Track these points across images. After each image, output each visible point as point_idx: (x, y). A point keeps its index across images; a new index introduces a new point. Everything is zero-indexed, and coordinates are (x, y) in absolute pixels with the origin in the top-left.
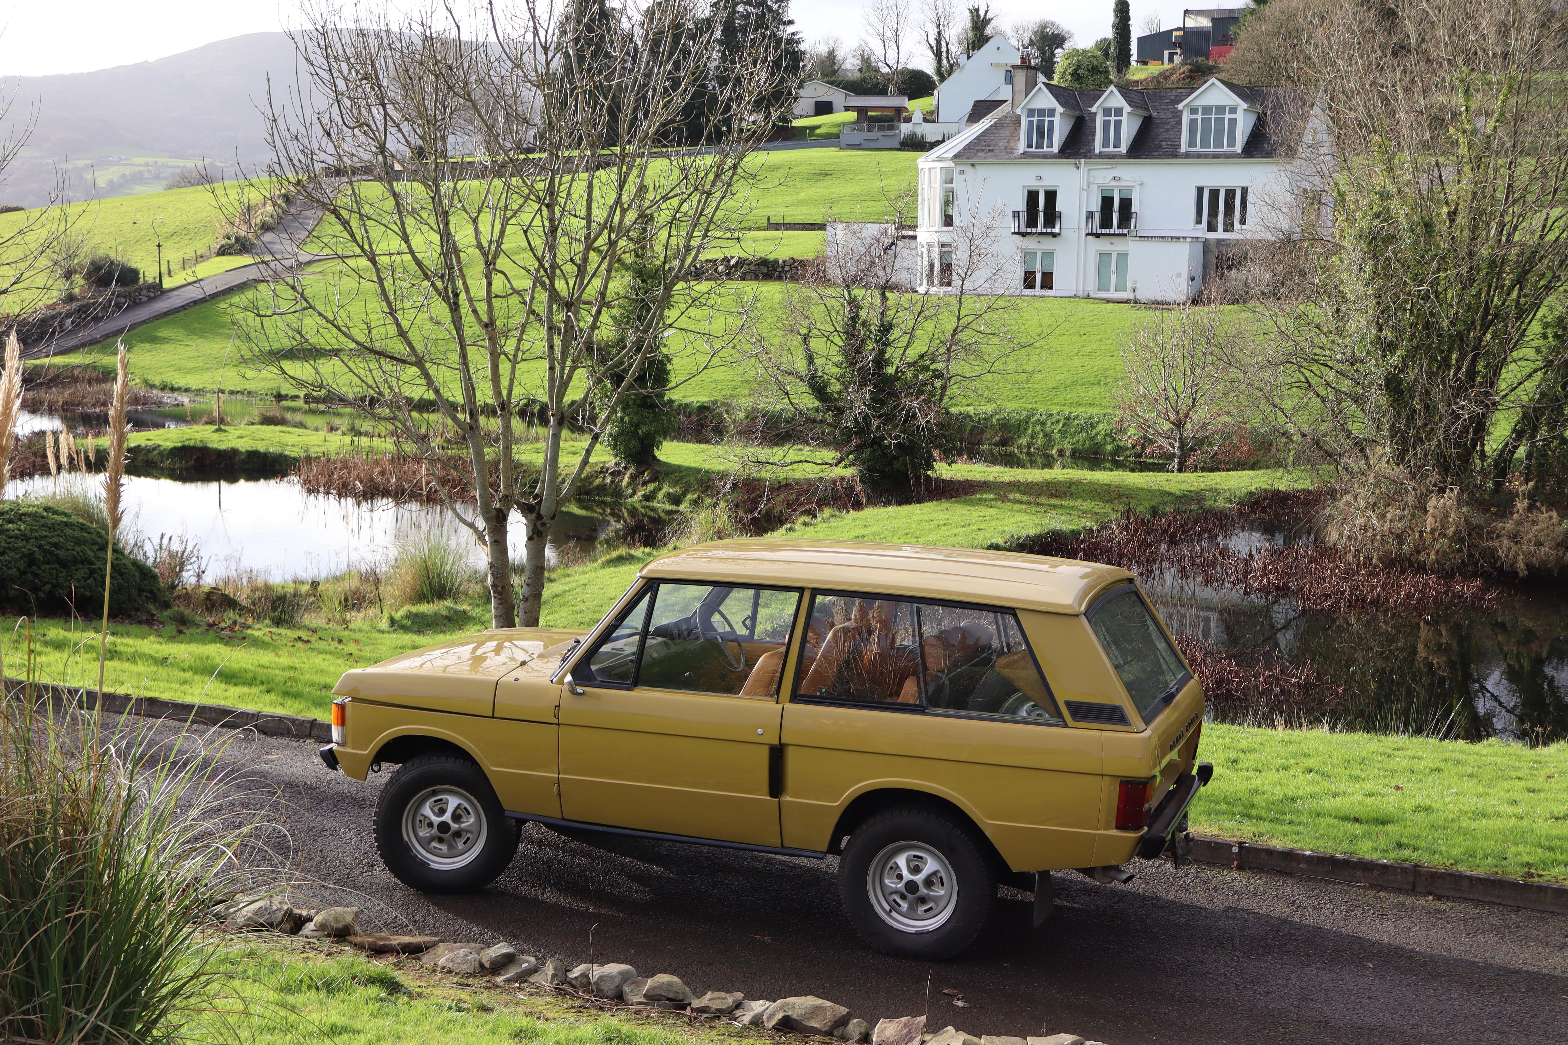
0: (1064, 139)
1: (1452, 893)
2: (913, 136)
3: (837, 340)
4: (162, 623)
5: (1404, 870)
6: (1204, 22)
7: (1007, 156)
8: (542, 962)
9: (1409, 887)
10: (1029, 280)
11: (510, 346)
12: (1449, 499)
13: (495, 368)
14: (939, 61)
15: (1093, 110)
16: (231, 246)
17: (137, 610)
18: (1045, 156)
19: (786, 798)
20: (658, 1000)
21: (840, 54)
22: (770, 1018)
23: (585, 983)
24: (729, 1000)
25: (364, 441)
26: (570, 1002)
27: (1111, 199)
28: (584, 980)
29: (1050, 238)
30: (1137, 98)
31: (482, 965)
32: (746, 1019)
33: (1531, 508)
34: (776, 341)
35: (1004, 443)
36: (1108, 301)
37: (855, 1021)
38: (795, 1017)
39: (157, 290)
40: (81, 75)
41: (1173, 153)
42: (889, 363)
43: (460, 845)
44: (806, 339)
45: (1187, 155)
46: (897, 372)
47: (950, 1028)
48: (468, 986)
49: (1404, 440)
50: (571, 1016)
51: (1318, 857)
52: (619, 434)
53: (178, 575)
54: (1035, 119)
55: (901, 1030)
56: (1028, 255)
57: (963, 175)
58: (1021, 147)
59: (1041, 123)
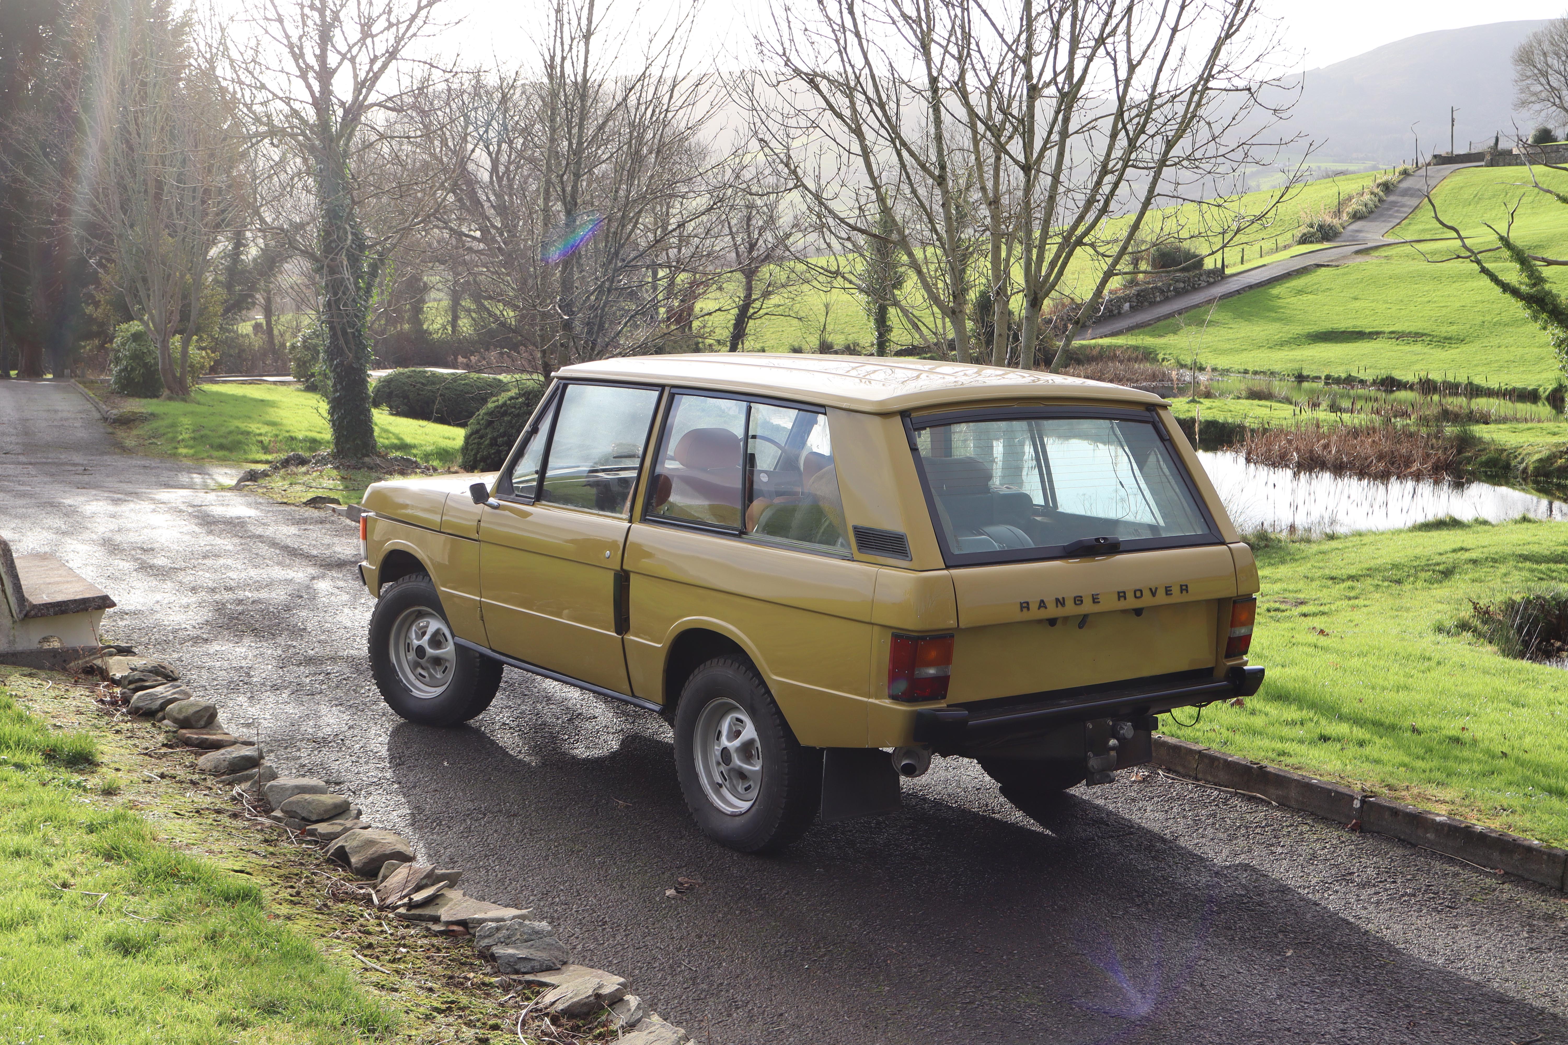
9: (1556, 884)
16: (1313, 235)
19: (630, 637)
20: (293, 817)
24: (344, 826)
37: (387, 862)
38: (347, 849)
39: (1216, 276)
51: (1450, 826)
55: (407, 878)
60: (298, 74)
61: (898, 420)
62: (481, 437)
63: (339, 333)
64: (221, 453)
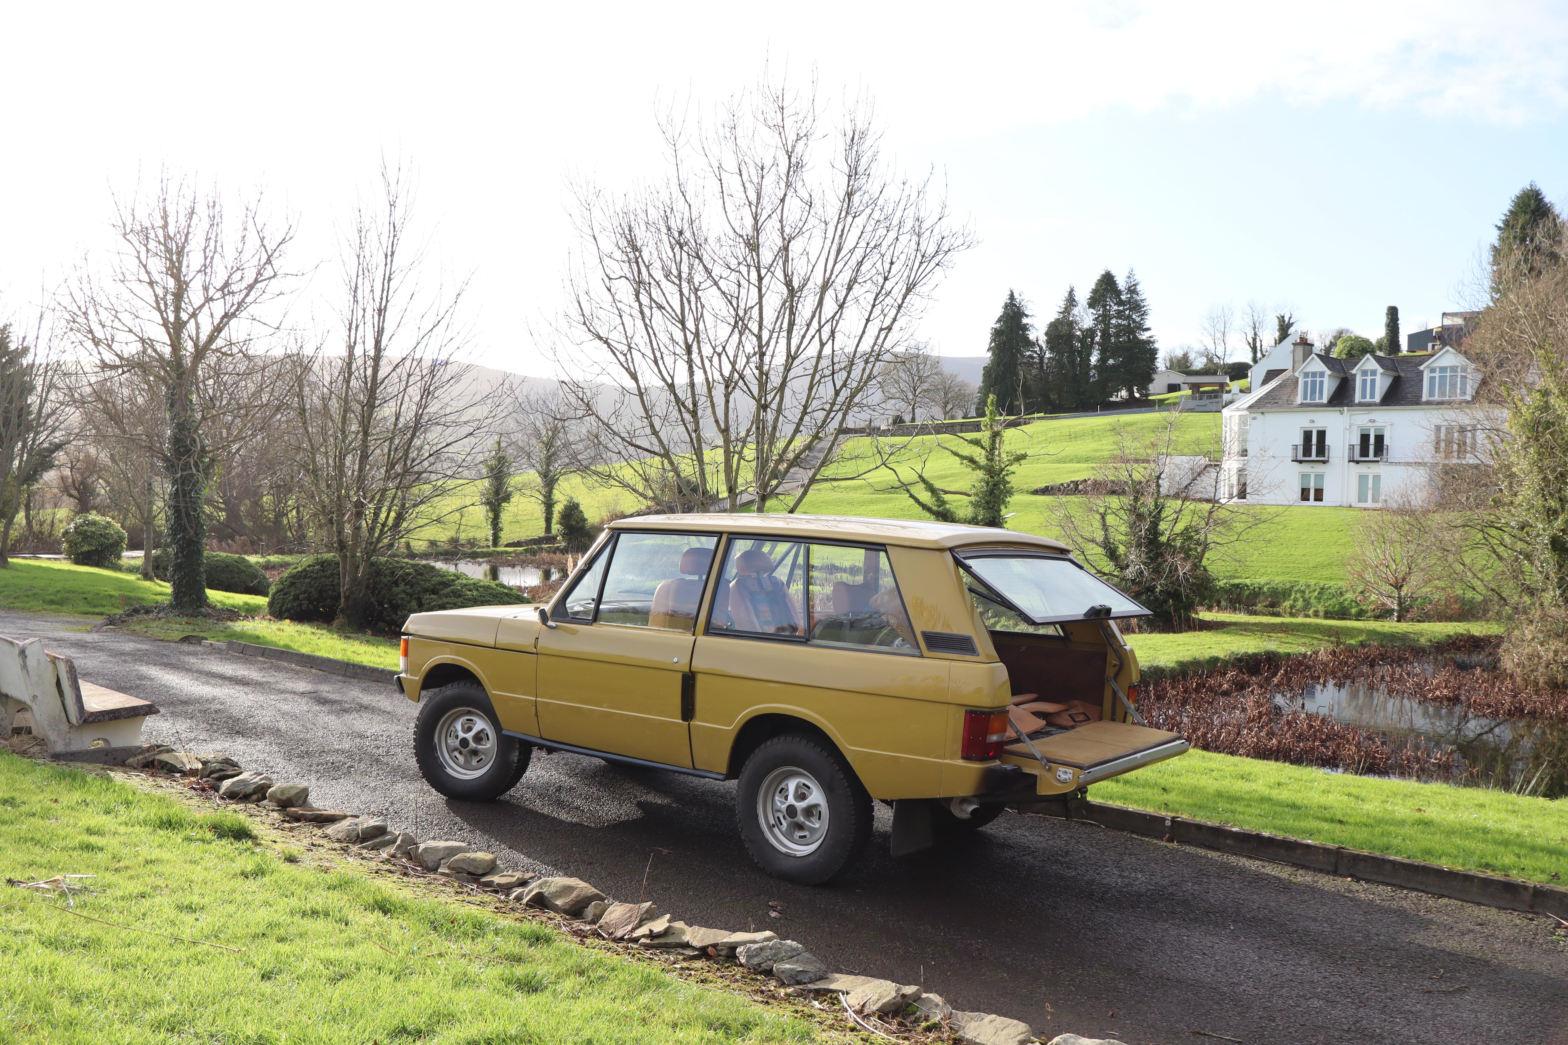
0: (1331, 393)
1: (1374, 877)
3: (1124, 516)
5: (1326, 851)
6: (1459, 321)
7: (1288, 406)
9: (1331, 869)
10: (1305, 495)
14: (1255, 352)
15: (1354, 372)
18: (1318, 405)
19: (695, 723)
21: (1192, 356)
22: (527, 895)
27: (1368, 436)
29: (1321, 465)
30: (1388, 364)
35: (1273, 605)
36: (1365, 509)
41: (1416, 401)
42: (1161, 534)
43: (474, 763)
44: (1103, 517)
45: (1428, 403)
46: (1168, 540)
51: (1244, 834)
54: (1309, 380)
56: (1305, 477)
57: (1254, 418)
58: (1299, 400)
59: (1314, 383)
60: (161, 322)
61: (948, 555)
62: (285, 594)
63: (183, 514)
64: (54, 607)
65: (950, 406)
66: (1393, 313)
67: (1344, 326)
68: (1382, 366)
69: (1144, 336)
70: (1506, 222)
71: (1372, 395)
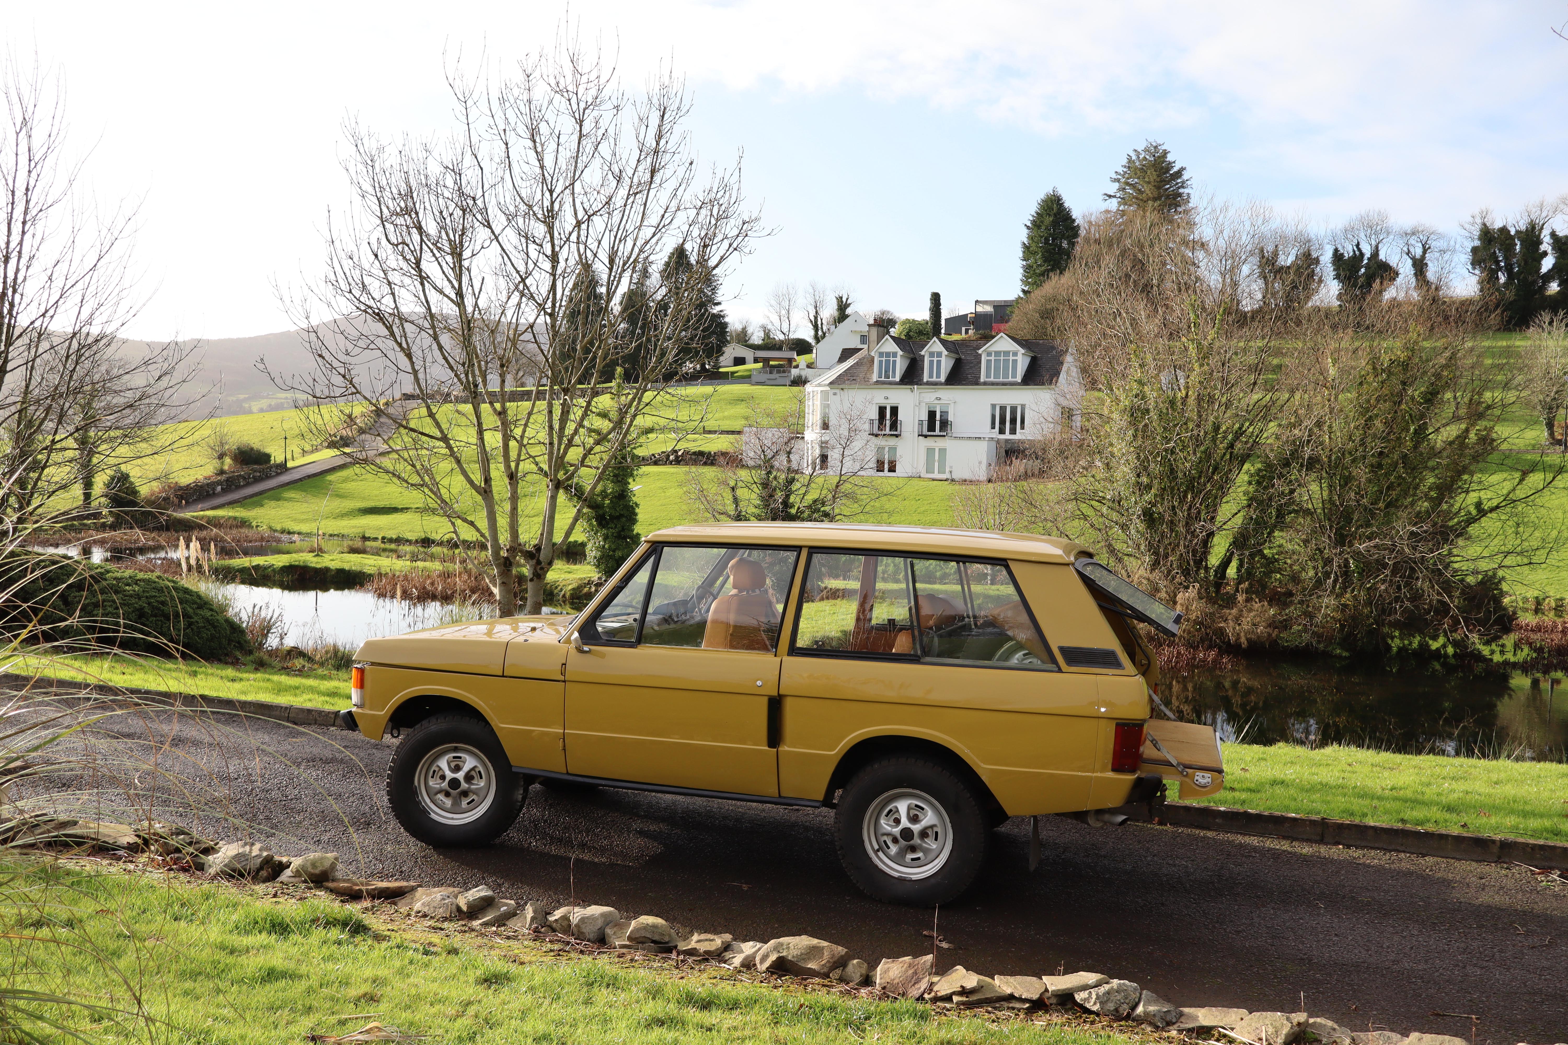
0: (903, 372)
1: (1358, 843)
2: (800, 377)
3: (756, 490)
4: (245, 665)
5: (1313, 823)
6: (989, 309)
7: (865, 383)
8: (521, 907)
9: (1318, 838)
10: (880, 467)
11: (518, 432)
12: (1192, 593)
13: (506, 446)
14: (816, 330)
15: (922, 353)
17: (226, 655)
18: (891, 383)
19: (784, 748)
20: (643, 943)
21: (750, 330)
22: (763, 960)
23: (565, 926)
24: (717, 941)
25: (420, 564)
26: (549, 945)
27: (935, 413)
28: (565, 923)
29: (894, 438)
30: (951, 346)
31: (459, 909)
32: (737, 961)
33: (1248, 600)
34: (713, 490)
36: (934, 480)
37: (855, 961)
38: (790, 958)
39: (282, 468)
40: (245, 339)
41: (976, 382)
42: (792, 506)
43: (464, 805)
44: (734, 489)
45: (985, 384)
46: (798, 511)
47: (958, 967)
48: (442, 929)
49: (1156, 553)
50: (549, 959)
52: (601, 558)
53: (266, 636)
54: (884, 359)
55: (907, 971)
56: (880, 449)
57: (835, 394)
58: (875, 377)
59: (888, 362)
65: (521, 374)
66: (936, 299)
67: (886, 308)
68: (947, 349)
69: (716, 310)
70: (1034, 222)
71: (938, 376)
